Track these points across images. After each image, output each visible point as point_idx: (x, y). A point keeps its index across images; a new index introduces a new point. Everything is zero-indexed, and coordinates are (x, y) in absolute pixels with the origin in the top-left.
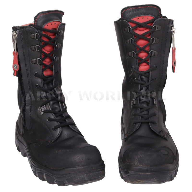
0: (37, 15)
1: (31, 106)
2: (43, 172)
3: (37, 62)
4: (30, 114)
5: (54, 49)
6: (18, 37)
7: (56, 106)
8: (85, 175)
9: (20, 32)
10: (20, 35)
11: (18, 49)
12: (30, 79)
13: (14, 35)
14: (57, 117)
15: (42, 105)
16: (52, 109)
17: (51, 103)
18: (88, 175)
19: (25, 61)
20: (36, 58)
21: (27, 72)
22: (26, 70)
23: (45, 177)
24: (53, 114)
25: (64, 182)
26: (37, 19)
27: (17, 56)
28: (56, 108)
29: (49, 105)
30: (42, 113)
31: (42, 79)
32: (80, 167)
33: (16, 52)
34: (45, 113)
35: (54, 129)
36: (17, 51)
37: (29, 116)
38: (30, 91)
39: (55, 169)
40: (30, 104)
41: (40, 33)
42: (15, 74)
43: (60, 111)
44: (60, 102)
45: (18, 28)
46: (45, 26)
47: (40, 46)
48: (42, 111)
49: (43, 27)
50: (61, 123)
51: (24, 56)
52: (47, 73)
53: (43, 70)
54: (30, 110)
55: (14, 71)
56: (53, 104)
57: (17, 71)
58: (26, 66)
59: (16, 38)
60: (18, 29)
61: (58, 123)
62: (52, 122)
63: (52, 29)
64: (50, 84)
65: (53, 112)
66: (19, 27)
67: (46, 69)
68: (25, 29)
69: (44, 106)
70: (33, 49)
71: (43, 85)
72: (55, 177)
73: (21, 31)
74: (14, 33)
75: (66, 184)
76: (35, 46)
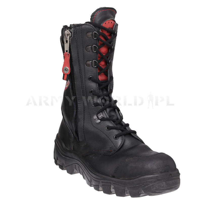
0: (96, 11)
1: (84, 115)
2: (111, 183)
3: (93, 64)
4: (83, 124)
5: (110, 51)
6: (72, 36)
7: (113, 114)
8: (164, 182)
9: (74, 30)
10: (75, 34)
11: (72, 50)
12: (84, 84)
13: (67, 34)
14: (116, 125)
15: (99, 113)
16: (110, 117)
17: (108, 110)
18: (167, 183)
19: (79, 63)
20: (92, 60)
21: (81, 76)
22: (80, 73)
23: (112, 190)
24: (112, 122)
25: (140, 193)
26: (95, 15)
27: (69, 58)
28: (113, 116)
29: (105, 112)
30: (99, 121)
31: (98, 84)
32: (159, 174)
33: (68, 54)
34: (102, 122)
35: (116, 137)
36: (69, 52)
37: (83, 125)
38: (83, 96)
39: (126, 179)
40: (83, 112)
41: (98, 32)
42: (64, 78)
43: (118, 119)
44: (117, 109)
45: (73, 26)
46: (103, 25)
47: (97, 46)
48: (99, 119)
49: (102, 25)
50: (122, 131)
51: (78, 58)
52: (101, 78)
53: (99, 74)
54: (84, 119)
55: (64, 75)
56: (110, 111)
57: (67, 75)
58: (80, 70)
59: (70, 37)
60: (72, 28)
61: (120, 131)
62: (111, 130)
63: (109, 28)
64: (105, 90)
65: (111, 120)
66: (73, 24)
67: (101, 73)
68: (81, 27)
69: (101, 113)
70: (90, 49)
71: (98, 90)
72: (127, 187)
73: (76, 30)
74: (67, 32)
75: (141, 195)
76: (92, 46)
